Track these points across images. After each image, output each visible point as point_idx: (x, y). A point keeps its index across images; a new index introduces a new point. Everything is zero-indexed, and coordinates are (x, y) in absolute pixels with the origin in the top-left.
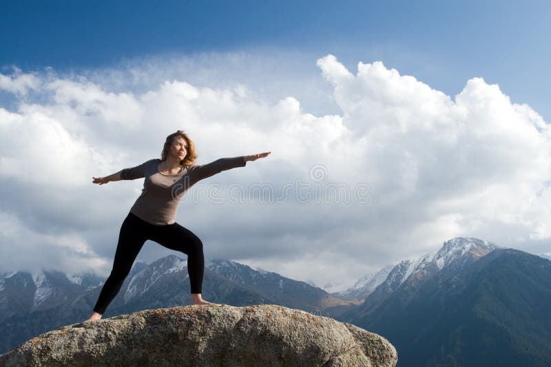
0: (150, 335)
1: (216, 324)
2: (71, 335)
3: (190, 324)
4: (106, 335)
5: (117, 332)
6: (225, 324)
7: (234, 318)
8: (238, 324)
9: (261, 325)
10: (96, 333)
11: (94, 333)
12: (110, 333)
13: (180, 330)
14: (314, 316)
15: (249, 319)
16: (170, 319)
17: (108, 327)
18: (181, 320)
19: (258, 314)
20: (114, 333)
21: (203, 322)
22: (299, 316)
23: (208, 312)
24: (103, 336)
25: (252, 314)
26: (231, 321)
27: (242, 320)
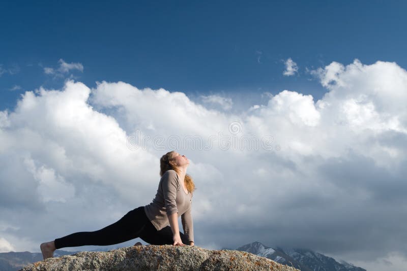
0: (127, 267)
1: (184, 261)
2: (64, 260)
3: (160, 259)
4: (92, 263)
5: (100, 261)
6: (192, 263)
7: (200, 257)
8: (204, 264)
9: (225, 266)
10: (84, 260)
11: (82, 260)
12: (95, 262)
13: (152, 264)
14: (279, 265)
15: (214, 259)
16: (145, 254)
17: (94, 257)
18: (154, 256)
19: (222, 256)
20: (98, 262)
21: (172, 259)
22: (264, 262)
23: (178, 250)
24: (89, 264)
25: (217, 256)
26: (198, 260)
27: (208, 261)
